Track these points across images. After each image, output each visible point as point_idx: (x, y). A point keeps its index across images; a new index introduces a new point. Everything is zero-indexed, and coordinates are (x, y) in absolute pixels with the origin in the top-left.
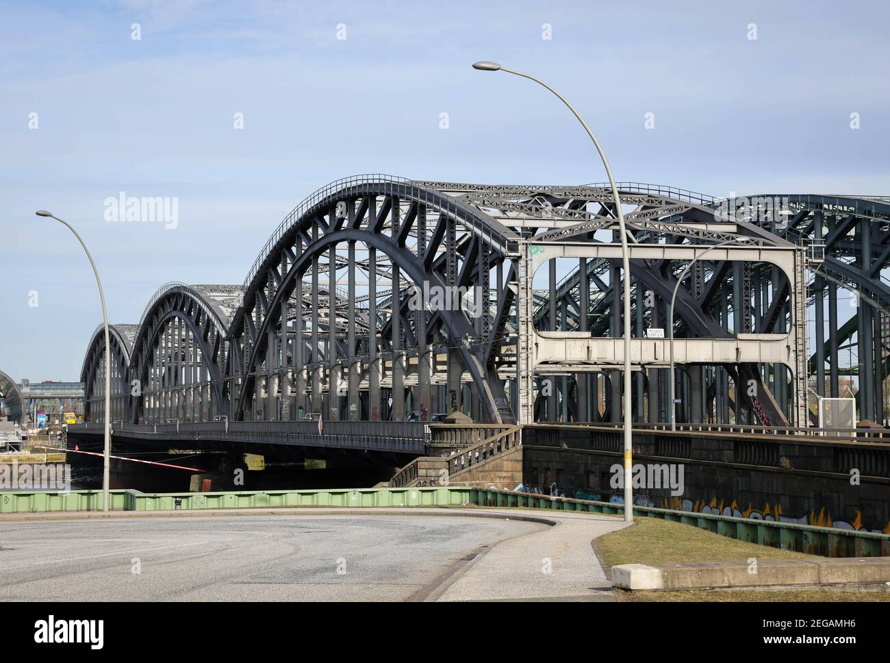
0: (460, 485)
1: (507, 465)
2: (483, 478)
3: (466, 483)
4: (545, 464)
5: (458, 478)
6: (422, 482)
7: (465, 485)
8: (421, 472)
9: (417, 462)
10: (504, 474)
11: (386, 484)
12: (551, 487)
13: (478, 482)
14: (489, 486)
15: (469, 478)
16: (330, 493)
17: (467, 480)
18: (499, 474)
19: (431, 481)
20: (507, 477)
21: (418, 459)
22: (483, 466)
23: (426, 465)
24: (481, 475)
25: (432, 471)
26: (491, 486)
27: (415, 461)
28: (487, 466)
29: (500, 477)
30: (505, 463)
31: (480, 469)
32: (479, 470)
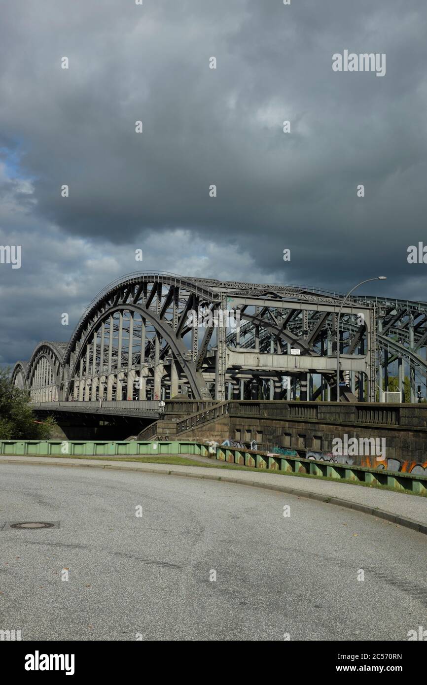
0: (186, 440)
1: (218, 427)
2: (202, 436)
3: (190, 439)
4: (247, 427)
5: (185, 435)
6: (160, 437)
7: (189, 440)
8: (159, 430)
9: (157, 423)
10: (216, 433)
11: (135, 437)
12: (251, 443)
13: (198, 438)
14: (205, 441)
15: (192, 436)
16: (95, 443)
17: (190, 437)
18: (212, 433)
19: (166, 436)
20: (218, 435)
21: (157, 422)
22: (201, 427)
23: (163, 425)
24: (200, 433)
25: (166, 429)
26: (207, 441)
27: (155, 423)
28: (204, 427)
29: (213, 436)
30: (217, 425)
31: (200, 430)
32: (198, 430)
